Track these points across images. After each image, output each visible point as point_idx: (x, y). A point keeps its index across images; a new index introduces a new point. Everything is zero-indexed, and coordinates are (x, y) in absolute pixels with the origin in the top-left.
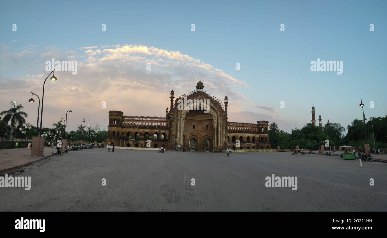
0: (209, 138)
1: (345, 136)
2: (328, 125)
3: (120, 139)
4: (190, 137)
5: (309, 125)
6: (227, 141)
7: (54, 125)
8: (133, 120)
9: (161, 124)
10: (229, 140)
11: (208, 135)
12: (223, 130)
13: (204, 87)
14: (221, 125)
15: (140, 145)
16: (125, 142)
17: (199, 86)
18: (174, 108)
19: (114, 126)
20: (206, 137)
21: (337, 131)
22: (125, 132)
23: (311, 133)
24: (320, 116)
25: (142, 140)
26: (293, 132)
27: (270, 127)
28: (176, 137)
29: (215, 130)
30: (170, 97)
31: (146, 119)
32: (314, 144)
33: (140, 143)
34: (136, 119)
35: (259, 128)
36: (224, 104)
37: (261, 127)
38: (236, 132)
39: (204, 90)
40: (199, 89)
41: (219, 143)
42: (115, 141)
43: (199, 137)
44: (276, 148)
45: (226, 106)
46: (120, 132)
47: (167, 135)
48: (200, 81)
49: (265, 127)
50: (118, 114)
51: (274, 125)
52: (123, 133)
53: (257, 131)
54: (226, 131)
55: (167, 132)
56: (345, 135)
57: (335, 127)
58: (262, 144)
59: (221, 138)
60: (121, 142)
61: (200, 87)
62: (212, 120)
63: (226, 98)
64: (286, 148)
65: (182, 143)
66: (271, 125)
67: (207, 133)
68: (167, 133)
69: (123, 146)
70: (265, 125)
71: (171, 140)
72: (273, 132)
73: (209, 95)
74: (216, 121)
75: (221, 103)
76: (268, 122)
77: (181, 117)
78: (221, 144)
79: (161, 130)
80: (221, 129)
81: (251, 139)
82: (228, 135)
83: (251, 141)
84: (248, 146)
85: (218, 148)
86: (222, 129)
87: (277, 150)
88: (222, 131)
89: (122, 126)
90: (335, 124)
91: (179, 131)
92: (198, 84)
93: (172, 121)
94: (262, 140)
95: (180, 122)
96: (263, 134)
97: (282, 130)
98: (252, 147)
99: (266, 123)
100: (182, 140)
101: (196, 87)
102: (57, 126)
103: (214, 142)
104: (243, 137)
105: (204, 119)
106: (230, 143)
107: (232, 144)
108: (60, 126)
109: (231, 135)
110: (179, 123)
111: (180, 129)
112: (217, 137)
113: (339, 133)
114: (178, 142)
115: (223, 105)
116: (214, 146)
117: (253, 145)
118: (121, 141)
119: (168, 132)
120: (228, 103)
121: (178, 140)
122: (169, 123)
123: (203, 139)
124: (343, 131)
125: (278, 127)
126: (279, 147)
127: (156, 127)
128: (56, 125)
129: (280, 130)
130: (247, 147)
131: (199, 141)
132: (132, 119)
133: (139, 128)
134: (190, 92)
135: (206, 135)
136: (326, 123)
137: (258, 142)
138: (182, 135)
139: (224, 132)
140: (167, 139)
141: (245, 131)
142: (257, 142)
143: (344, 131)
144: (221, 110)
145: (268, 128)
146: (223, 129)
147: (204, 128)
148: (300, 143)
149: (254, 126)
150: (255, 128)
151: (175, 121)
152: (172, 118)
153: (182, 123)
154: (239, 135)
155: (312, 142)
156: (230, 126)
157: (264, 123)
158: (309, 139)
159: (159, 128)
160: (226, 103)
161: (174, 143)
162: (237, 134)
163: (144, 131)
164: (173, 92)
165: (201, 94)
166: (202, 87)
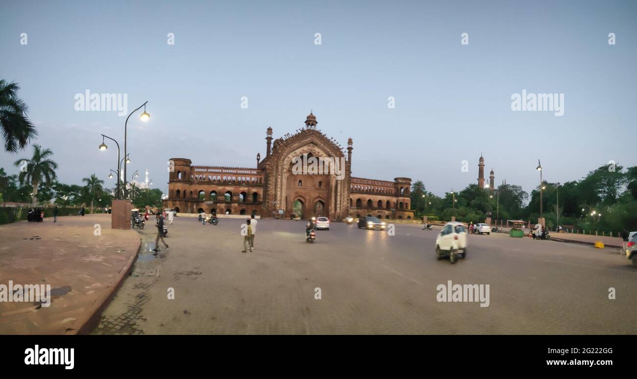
0: (323, 201)
1: (526, 206)
2: (504, 188)
3: (187, 201)
4: (294, 199)
5: (472, 186)
6: (349, 205)
7: (84, 180)
8: (207, 172)
9: (251, 179)
10: (351, 205)
11: (321, 196)
12: (344, 189)
13: (317, 123)
14: (341, 183)
16: (195, 207)
17: (310, 121)
18: (272, 155)
19: (179, 181)
20: (318, 200)
21: (516, 197)
22: (195, 191)
23: (474, 199)
24: (492, 173)
25: (222, 203)
26: (449, 196)
27: (413, 187)
28: (275, 199)
29: (333, 190)
30: (266, 138)
31: (228, 171)
32: (479, 216)
33: (219, 207)
34: (213, 170)
35: (397, 189)
36: (347, 151)
37: (399, 186)
38: (362, 192)
39: (318, 128)
40: (309, 126)
41: (338, 209)
42: (180, 205)
43: (307, 198)
44: (422, 219)
45: (350, 153)
46: (188, 192)
47: (260, 195)
48: (311, 114)
49: (406, 187)
50: (185, 164)
51: (419, 185)
52: (191, 192)
53: (393, 193)
54: (348, 190)
56: (527, 204)
57: (514, 191)
58: (401, 212)
59: (341, 201)
60: (189, 206)
61: (311, 123)
63: (350, 142)
64: (436, 220)
65: (284, 207)
66: (415, 184)
68: (261, 192)
69: (192, 212)
70: (405, 184)
71: (268, 203)
72: (417, 195)
73: (326, 136)
74: (335, 176)
75: (343, 148)
76: (410, 180)
77: (283, 169)
78: (340, 210)
79: (250, 188)
80: (341, 188)
81: (384, 205)
82: (352, 196)
83: (385, 207)
84: (379, 214)
85: (336, 217)
87: (423, 222)
88: (342, 191)
89: (190, 182)
90: (513, 187)
91: (279, 190)
92: (308, 117)
93: (270, 175)
94: (401, 206)
95: (282, 176)
96: (403, 198)
97: (430, 193)
98: (385, 216)
99: (408, 182)
100: (284, 203)
101: (306, 122)
102: (90, 182)
103: (330, 207)
104: (372, 200)
106: (353, 209)
107: (356, 210)
108: (94, 181)
109: (355, 197)
110: (280, 177)
111: (281, 186)
112: (336, 200)
113: (519, 200)
114: (278, 206)
115: (345, 152)
116: (330, 213)
117: (387, 212)
118: (189, 204)
119: (262, 190)
120: (352, 149)
121: (279, 202)
122: (263, 177)
123: (313, 202)
124: (525, 198)
125: (426, 188)
126: (425, 217)
127: (244, 184)
128: (88, 180)
129: (428, 193)
131: (307, 204)
132: (206, 170)
133: (217, 185)
134: (296, 131)
135: (318, 196)
136: (500, 184)
137: (395, 209)
138: (284, 195)
139: (346, 192)
140: (260, 202)
141: (375, 192)
142: (393, 209)
143: (527, 197)
145: (411, 188)
146: (344, 187)
147: (315, 186)
148: (457, 214)
149: (389, 185)
150: (391, 189)
151: (274, 174)
152: (268, 171)
153: (284, 177)
154: (367, 197)
155: (476, 213)
156: (354, 183)
157: (404, 181)
158: (472, 209)
159: (248, 184)
160: (350, 149)
161: (273, 207)
162: (364, 196)
163: (225, 189)
164: (271, 129)
165: (313, 134)
166: (314, 123)
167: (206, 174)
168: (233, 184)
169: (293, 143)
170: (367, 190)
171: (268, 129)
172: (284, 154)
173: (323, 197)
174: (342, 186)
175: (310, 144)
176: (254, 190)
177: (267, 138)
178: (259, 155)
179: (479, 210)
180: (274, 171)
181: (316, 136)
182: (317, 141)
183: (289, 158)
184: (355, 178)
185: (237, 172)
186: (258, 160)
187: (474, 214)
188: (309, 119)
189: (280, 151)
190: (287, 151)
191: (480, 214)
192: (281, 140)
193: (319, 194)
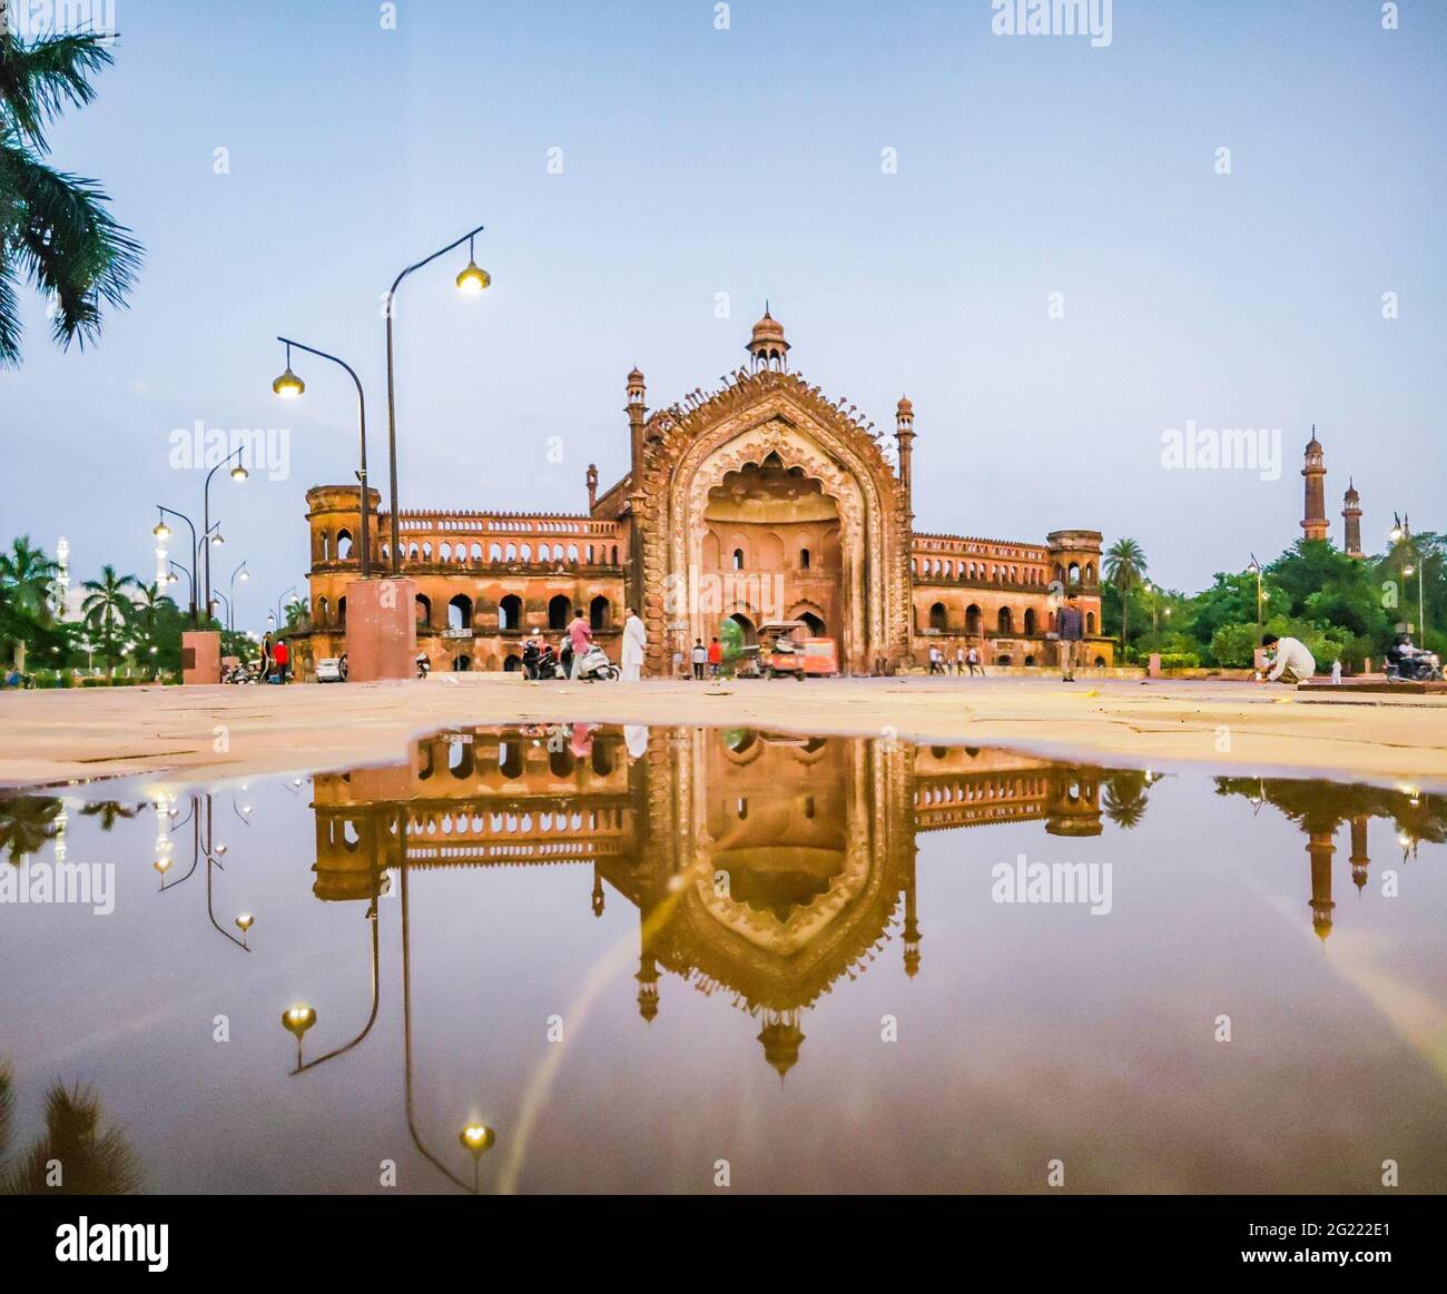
0: (821, 614)
6: (909, 625)
8: (435, 533)
9: (582, 551)
10: (916, 624)
11: (810, 598)
12: (891, 571)
13: (787, 346)
14: (882, 552)
15: (482, 660)
17: (765, 341)
19: (342, 567)
20: (801, 611)
24: (1350, 496)
25: (493, 636)
27: (1107, 562)
29: (855, 576)
30: (626, 410)
33: (482, 650)
34: (456, 526)
35: (1059, 567)
36: (895, 443)
37: (1065, 561)
38: (946, 581)
39: (792, 364)
40: (765, 360)
41: (876, 639)
44: (1144, 664)
45: (904, 449)
47: (614, 603)
48: (766, 316)
49: (1087, 561)
51: (1126, 554)
53: (1046, 581)
54: (904, 575)
55: (618, 593)
59: (882, 610)
61: (769, 348)
62: (834, 524)
63: (904, 412)
64: (1190, 666)
66: (1113, 552)
67: (803, 592)
70: (1085, 550)
72: (1120, 587)
74: (860, 530)
75: (881, 434)
76: (1098, 537)
77: (687, 513)
78: (883, 640)
79: (582, 582)
80: (882, 570)
81: (1019, 621)
82: (916, 596)
83: (1020, 629)
84: (1002, 652)
85: (872, 663)
86: (886, 570)
87: (1148, 675)
88: (886, 579)
89: (381, 569)
92: (756, 330)
93: (647, 536)
95: (686, 537)
98: (1021, 658)
99: (1092, 543)
101: (749, 347)
103: (847, 634)
104: (981, 606)
105: (791, 521)
106: (923, 636)
109: (926, 597)
111: (687, 572)
112: (866, 609)
115: (889, 447)
116: (850, 652)
117: (1028, 647)
119: (621, 589)
120: (913, 435)
122: (623, 544)
126: (1155, 659)
127: (561, 569)
130: (996, 657)
133: (472, 575)
134: (723, 378)
135: (800, 598)
139: (899, 583)
141: (990, 579)
142: (1046, 636)
144: (880, 471)
145: (1101, 566)
146: (892, 567)
147: (789, 564)
149: (1031, 555)
150: (1038, 568)
151: (662, 531)
152: (641, 523)
153: (692, 542)
154: (964, 597)
155: (1327, 638)
156: (921, 553)
157: (1081, 543)
158: (1312, 623)
159: (573, 570)
160: (904, 437)
161: (665, 644)
162: (955, 592)
163: (498, 586)
164: (641, 377)
165: (779, 387)
166: (780, 348)
167: (433, 539)
168: (524, 569)
169: (713, 421)
170: (962, 575)
171: (631, 377)
172: (689, 462)
173: (817, 603)
174: (886, 564)
175: (768, 425)
176: (594, 589)
177: (631, 409)
178: (592, 471)
179: (1339, 625)
180: (662, 519)
181: (792, 395)
182: (792, 410)
183: (704, 473)
184: (922, 536)
185: (534, 528)
186: (592, 486)
187: (1322, 639)
188: (758, 337)
189: (674, 453)
190: (696, 451)
191: (1342, 642)
192: (675, 414)
193: (805, 592)
